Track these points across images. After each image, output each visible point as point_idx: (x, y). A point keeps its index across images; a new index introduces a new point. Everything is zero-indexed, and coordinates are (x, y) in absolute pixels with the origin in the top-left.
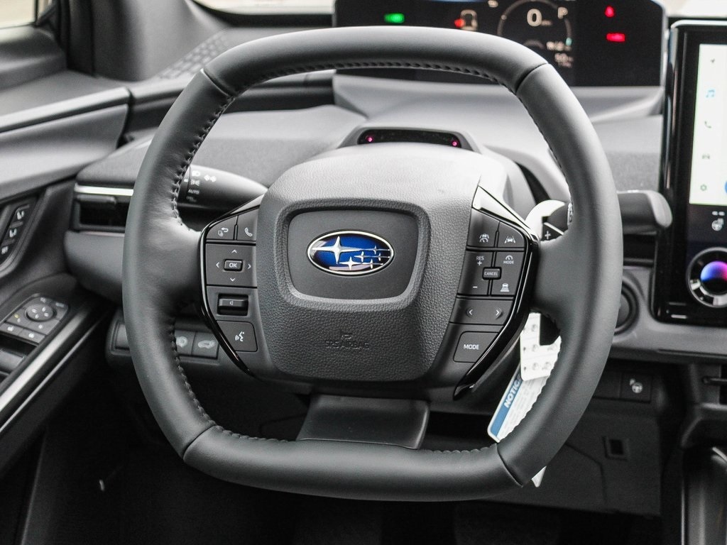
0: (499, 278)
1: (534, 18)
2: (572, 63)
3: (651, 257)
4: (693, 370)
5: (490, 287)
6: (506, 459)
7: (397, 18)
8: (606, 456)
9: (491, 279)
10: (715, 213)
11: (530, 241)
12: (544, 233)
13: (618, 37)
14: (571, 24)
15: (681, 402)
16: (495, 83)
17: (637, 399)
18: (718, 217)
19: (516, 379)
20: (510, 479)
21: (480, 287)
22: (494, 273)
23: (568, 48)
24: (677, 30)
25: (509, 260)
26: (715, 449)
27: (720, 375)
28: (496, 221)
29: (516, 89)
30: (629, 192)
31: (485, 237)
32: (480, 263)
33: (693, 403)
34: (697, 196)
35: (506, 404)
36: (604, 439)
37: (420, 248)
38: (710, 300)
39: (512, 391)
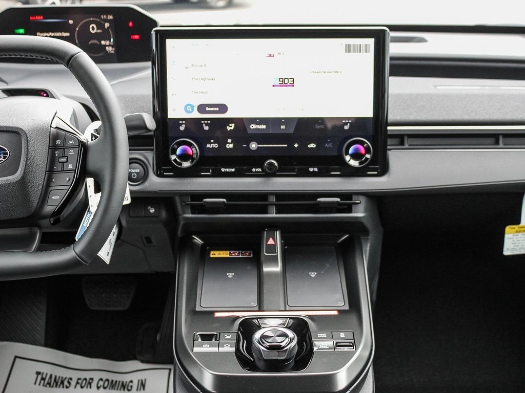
0: (67, 162)
1: (93, 28)
2: (115, 51)
3: (153, 146)
4: (177, 199)
5: (63, 167)
6: (77, 252)
7: (22, 31)
8: (145, 245)
9: (63, 163)
10: (181, 122)
11: (82, 142)
12: (92, 138)
13: (136, 37)
14: (112, 31)
15: (174, 215)
16: (57, 63)
17: (152, 216)
18: (183, 124)
19: (88, 211)
20: (80, 262)
21: (57, 167)
22: (65, 160)
23: (112, 44)
24: (154, 32)
25: (71, 152)
26: (193, 236)
27: (190, 200)
28: (64, 133)
29: (68, 66)
30: (134, 114)
31: (58, 141)
32: (57, 155)
33: (179, 215)
34: (172, 114)
35: (84, 225)
36: (141, 237)
37: (23, 150)
38: (181, 164)
39: (87, 217)
